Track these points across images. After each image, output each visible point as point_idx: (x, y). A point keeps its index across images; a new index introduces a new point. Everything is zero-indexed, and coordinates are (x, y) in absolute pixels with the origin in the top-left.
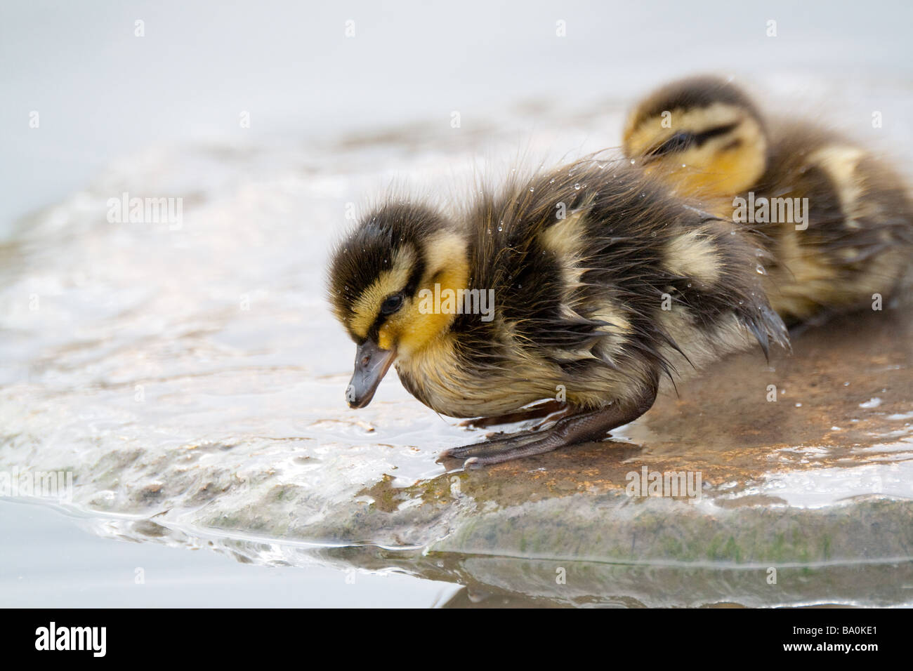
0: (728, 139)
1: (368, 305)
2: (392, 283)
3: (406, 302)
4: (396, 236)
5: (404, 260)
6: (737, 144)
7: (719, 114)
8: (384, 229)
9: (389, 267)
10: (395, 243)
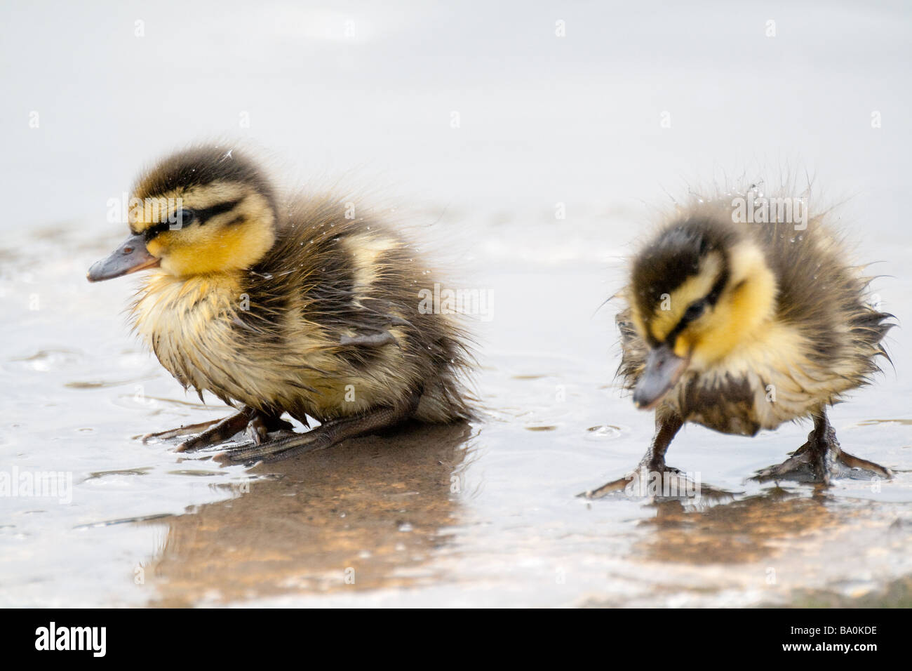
0: (231, 215)
1: (671, 307)
2: (696, 289)
3: (707, 309)
4: (704, 243)
5: (710, 267)
6: (241, 220)
7: (222, 192)
8: (692, 237)
9: (695, 272)
10: (704, 249)
